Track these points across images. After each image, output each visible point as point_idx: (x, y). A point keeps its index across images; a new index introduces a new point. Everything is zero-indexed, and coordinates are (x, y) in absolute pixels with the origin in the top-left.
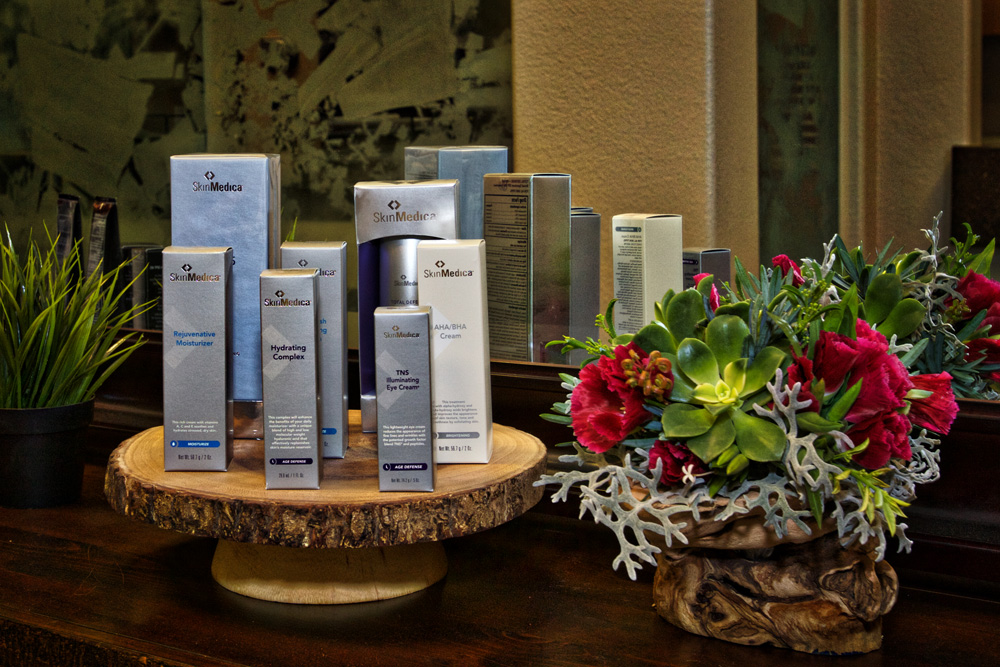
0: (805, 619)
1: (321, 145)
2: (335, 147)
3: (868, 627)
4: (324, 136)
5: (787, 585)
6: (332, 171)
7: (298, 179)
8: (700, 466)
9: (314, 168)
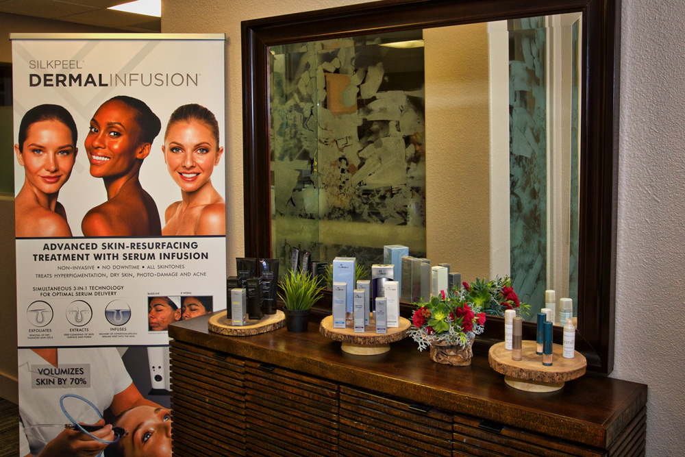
0: (455, 359)
1: (359, 196)
2: (365, 198)
3: (466, 361)
4: (361, 194)
5: (452, 353)
6: (363, 206)
7: (351, 208)
8: (434, 331)
9: (357, 205)
